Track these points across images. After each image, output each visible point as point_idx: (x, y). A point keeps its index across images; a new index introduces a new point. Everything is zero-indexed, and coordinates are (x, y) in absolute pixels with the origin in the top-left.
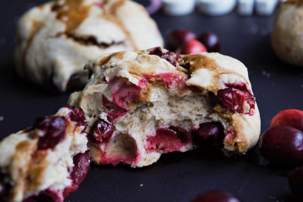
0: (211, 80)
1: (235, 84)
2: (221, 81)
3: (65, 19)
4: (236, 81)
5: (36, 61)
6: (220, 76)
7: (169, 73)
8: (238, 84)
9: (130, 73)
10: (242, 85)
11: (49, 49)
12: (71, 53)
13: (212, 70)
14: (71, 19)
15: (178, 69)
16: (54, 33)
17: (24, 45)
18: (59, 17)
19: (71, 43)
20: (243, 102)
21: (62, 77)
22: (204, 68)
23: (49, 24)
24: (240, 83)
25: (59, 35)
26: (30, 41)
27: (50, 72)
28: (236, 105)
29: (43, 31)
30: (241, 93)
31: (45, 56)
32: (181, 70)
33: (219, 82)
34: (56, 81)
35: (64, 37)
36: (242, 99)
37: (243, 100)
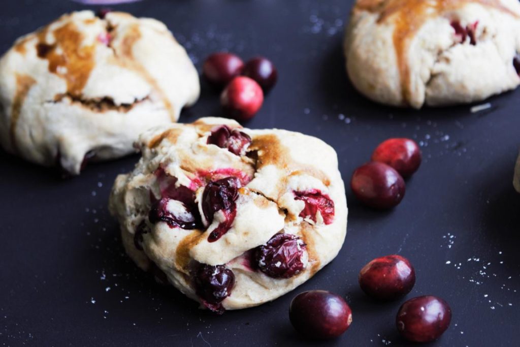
0: (277, 186)
1: (305, 192)
2: (288, 188)
3: (62, 70)
4: (307, 188)
5: (31, 136)
6: (289, 179)
7: (230, 169)
8: (310, 192)
9: (182, 168)
10: (315, 192)
11: (47, 119)
12: (81, 124)
13: (282, 169)
14: (72, 71)
15: (243, 161)
16: (52, 97)
17: (9, 111)
18: (53, 69)
19: (78, 108)
20: (316, 211)
21: (74, 159)
22: (273, 164)
23: (40, 80)
24: (312, 191)
25: (59, 99)
26: (17, 106)
27: (54, 152)
28: (308, 215)
29: (34, 92)
30: (314, 201)
31: (45, 131)
32: (247, 162)
33: (286, 188)
34: (66, 164)
35: (67, 100)
36: (314, 209)
37: (316, 208)
